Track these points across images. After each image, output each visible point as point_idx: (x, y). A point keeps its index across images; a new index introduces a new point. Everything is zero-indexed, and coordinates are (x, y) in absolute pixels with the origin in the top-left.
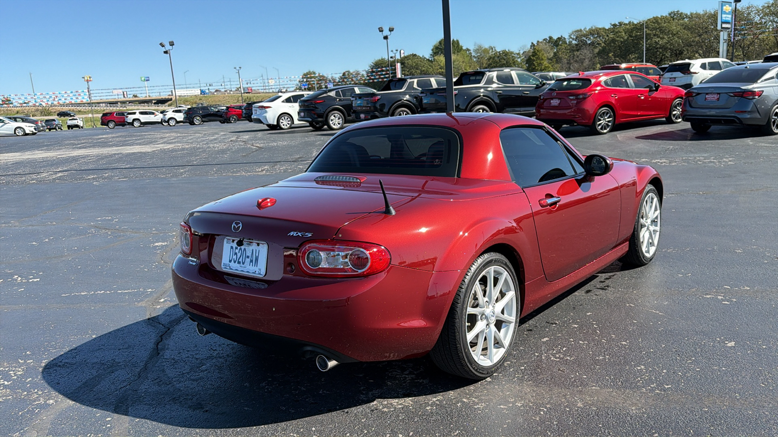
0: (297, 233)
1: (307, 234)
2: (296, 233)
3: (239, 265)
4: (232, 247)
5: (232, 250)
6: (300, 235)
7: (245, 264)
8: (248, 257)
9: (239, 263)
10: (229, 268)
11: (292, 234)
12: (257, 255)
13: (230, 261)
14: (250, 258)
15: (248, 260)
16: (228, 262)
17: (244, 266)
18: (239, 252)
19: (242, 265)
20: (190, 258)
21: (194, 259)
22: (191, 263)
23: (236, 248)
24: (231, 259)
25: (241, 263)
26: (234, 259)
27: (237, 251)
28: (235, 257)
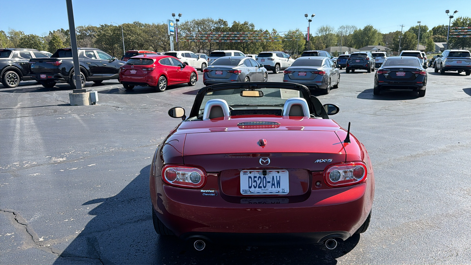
0: (322, 161)
1: (329, 160)
2: (320, 160)
3: (260, 189)
4: (250, 177)
5: (250, 179)
6: (325, 162)
7: (266, 187)
8: (269, 182)
9: (260, 187)
10: (250, 192)
11: (318, 161)
12: (278, 179)
13: (250, 187)
14: (271, 182)
15: (270, 184)
16: (247, 188)
17: (265, 189)
18: (258, 180)
19: (264, 189)
20: (202, 191)
21: (209, 191)
22: (206, 195)
23: (255, 177)
24: (250, 186)
25: (263, 187)
26: (254, 185)
27: (256, 179)
28: (254, 184)
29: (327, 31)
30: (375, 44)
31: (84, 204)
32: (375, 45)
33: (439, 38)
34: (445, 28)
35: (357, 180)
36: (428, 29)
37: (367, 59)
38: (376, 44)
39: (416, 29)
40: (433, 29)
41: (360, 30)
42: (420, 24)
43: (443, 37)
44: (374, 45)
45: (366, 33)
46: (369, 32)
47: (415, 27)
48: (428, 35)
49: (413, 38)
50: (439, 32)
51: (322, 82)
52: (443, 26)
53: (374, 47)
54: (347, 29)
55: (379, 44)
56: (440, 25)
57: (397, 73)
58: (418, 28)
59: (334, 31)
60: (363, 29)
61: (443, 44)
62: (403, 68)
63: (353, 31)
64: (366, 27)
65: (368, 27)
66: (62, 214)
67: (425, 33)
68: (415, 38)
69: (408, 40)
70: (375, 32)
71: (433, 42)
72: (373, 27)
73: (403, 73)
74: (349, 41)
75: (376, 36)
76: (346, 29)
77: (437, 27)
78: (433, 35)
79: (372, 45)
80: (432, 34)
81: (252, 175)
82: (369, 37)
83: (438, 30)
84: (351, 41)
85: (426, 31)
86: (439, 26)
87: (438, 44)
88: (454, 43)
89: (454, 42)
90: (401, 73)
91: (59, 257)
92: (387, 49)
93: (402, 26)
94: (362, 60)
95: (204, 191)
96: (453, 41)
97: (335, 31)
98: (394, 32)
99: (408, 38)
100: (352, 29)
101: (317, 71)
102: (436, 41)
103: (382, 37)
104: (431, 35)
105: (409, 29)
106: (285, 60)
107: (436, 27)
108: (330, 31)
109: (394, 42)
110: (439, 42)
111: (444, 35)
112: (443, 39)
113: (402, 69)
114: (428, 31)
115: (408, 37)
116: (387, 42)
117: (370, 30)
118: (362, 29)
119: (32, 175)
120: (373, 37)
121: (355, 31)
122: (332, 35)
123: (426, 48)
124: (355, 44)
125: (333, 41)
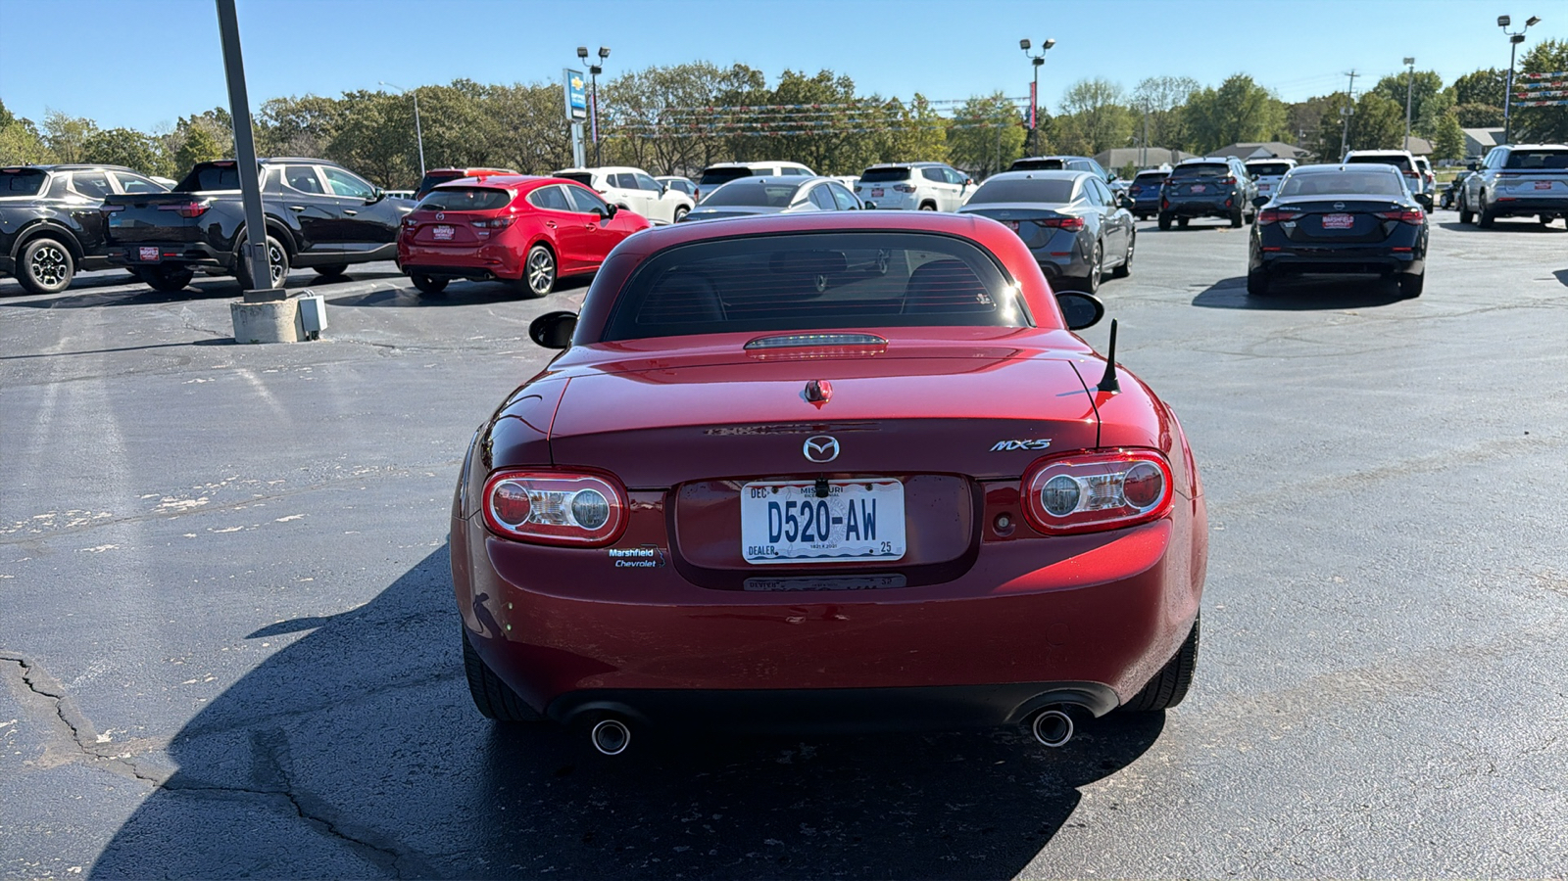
0: (1014, 444)
1: (1038, 442)
2: (1010, 443)
3: (807, 545)
4: (773, 505)
5: (774, 511)
6: (1025, 447)
7: (830, 538)
8: (838, 521)
9: (807, 538)
10: (775, 556)
11: (1001, 445)
12: (869, 510)
13: (774, 539)
14: (845, 521)
15: (841, 528)
16: (765, 542)
17: (826, 543)
18: (802, 513)
19: (821, 543)
20: (613, 552)
21: (635, 552)
22: (627, 564)
23: (791, 505)
24: (775, 533)
25: (816, 537)
26: (787, 532)
27: (793, 511)
28: (789, 527)
29: (1100, 98)
30: (1259, 136)
31: (256, 635)
32: (1261, 141)
33: (1478, 113)
34: (1500, 79)
35: (1138, 512)
36: (1441, 84)
37: (1227, 183)
38: (1264, 139)
39: (1399, 85)
40: (1460, 83)
41: (1209, 92)
42: (1412, 68)
43: (1492, 109)
44: (1258, 140)
45: (1231, 101)
46: (1238, 97)
47: (1395, 76)
48: (1442, 103)
49: (1389, 115)
50: (1478, 95)
51: (1073, 254)
52: (1492, 72)
53: (1259, 147)
54: (1165, 89)
55: (1276, 139)
56: (1481, 70)
57: (1325, 219)
58: (1405, 83)
59: (1120, 97)
60: (1220, 90)
61: (1491, 134)
62: (1344, 202)
63: (1187, 96)
64: (1229, 81)
65: (1235, 81)
66: (179, 663)
67: (1432, 97)
68: (1396, 114)
69: (1372, 122)
70: (1260, 95)
71: (1458, 126)
72: (1251, 80)
73: (1345, 219)
74: (1171, 129)
75: (1264, 109)
76: (1161, 89)
77: (1472, 76)
78: (1459, 103)
79: (1249, 141)
80: (1455, 99)
81: (781, 498)
82: (1239, 115)
83: (1473, 88)
84: (1180, 131)
85: (1434, 91)
86: (1477, 72)
87: (1473, 133)
88: (1529, 129)
89: (1530, 124)
90: (1340, 219)
91: (158, 790)
92: (1300, 153)
93: (1352, 75)
94: (1214, 184)
95: (620, 553)
96: (1526, 124)
97: (1124, 97)
98: (1324, 97)
99: (1371, 115)
100: (1181, 89)
101: (1054, 216)
102: (1468, 125)
103: (1284, 114)
104: (1450, 103)
105: (1376, 85)
106: (954, 191)
107: (1469, 76)
108: (1109, 96)
109: (1326, 129)
110: (1480, 126)
111: (1495, 104)
112: (1492, 116)
113: (1343, 206)
114: (1440, 91)
115: (1373, 112)
116: (1301, 131)
117: (1244, 92)
118: (1216, 89)
119: (92, 550)
120: (1254, 114)
121: (1193, 96)
122: (1113, 110)
123: (1434, 147)
124: (1193, 138)
125: (1118, 131)
